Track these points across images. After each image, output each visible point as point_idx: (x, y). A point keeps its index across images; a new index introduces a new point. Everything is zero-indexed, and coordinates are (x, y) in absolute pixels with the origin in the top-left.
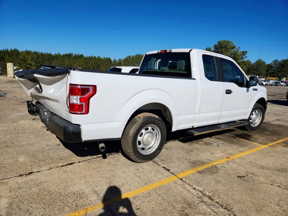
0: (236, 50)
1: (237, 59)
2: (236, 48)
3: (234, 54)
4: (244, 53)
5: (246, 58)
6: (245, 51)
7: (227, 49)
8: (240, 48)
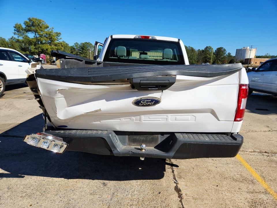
0: (50, 31)
1: (54, 39)
2: (49, 28)
3: (50, 35)
4: (58, 34)
5: (61, 39)
6: (58, 32)
7: (41, 27)
8: (53, 28)
